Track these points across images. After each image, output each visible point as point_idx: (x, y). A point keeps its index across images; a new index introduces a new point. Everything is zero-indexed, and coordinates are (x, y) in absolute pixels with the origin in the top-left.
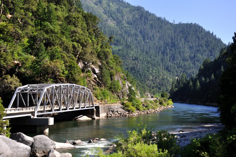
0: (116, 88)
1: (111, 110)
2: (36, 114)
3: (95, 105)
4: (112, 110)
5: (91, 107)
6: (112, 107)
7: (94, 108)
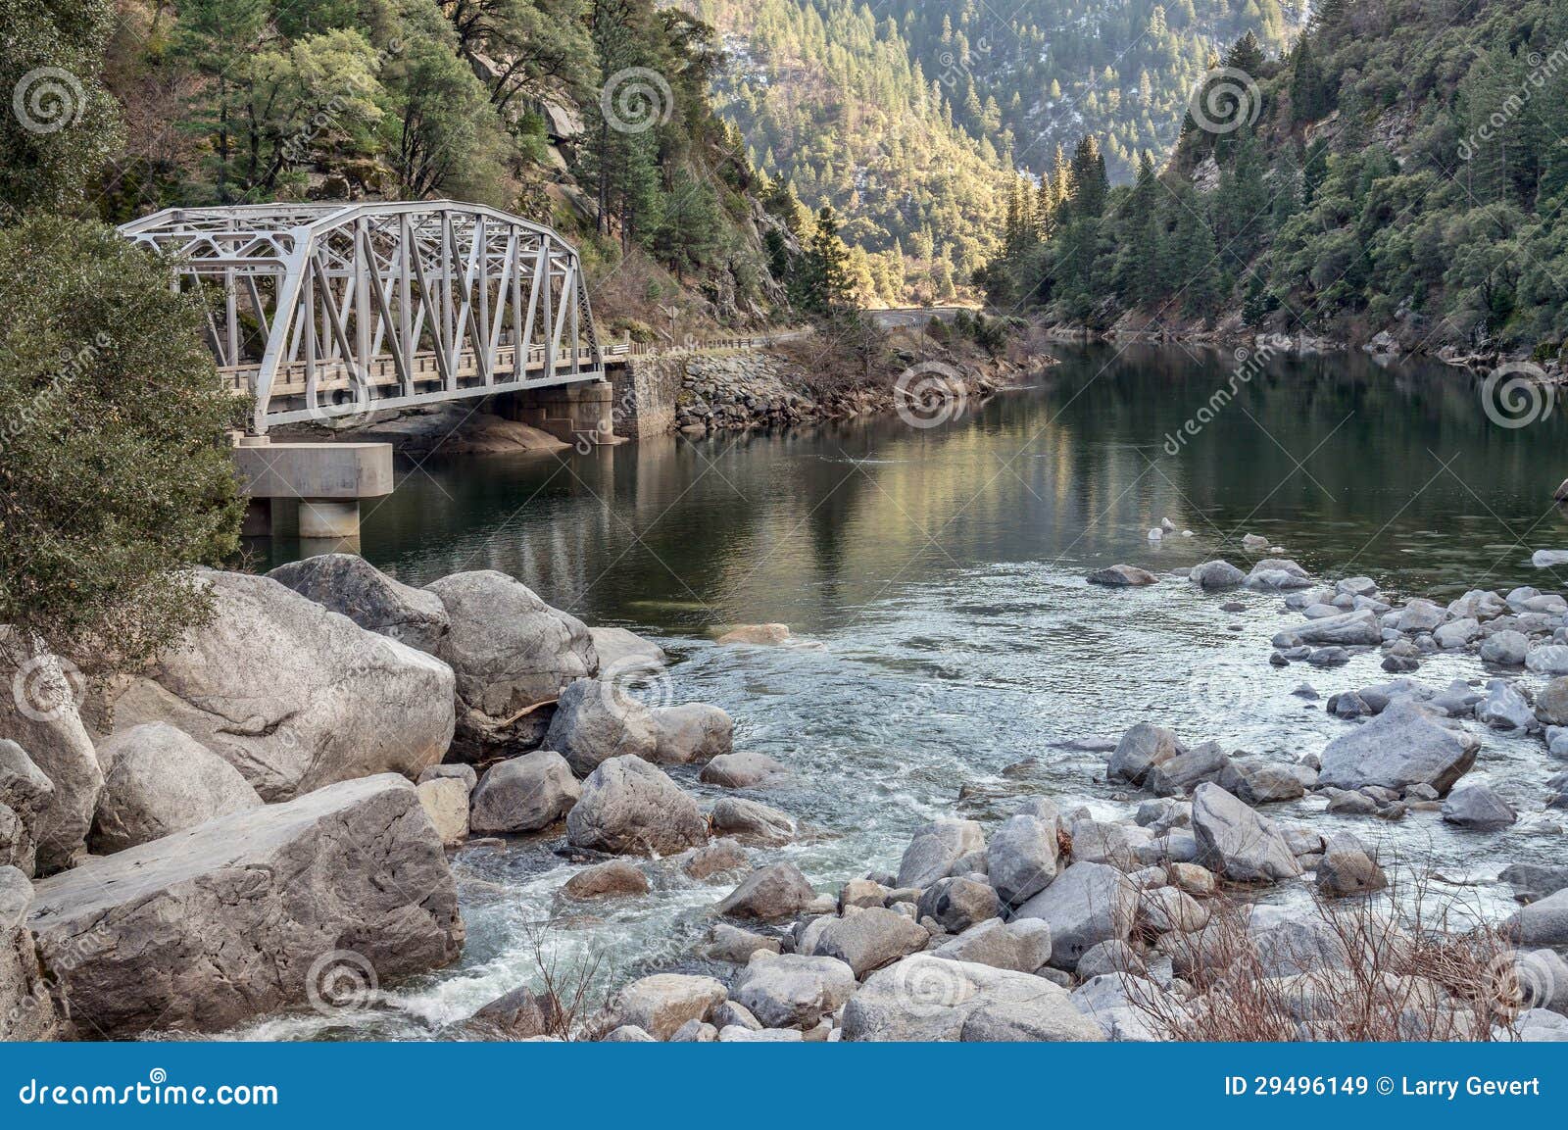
0: (696, 241)
1: (700, 387)
2: (263, 419)
3: (606, 359)
4: (711, 389)
5: (585, 368)
6: (706, 367)
7: (600, 375)
